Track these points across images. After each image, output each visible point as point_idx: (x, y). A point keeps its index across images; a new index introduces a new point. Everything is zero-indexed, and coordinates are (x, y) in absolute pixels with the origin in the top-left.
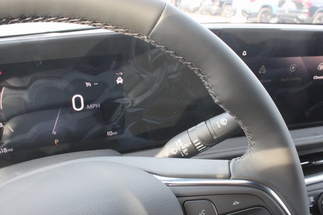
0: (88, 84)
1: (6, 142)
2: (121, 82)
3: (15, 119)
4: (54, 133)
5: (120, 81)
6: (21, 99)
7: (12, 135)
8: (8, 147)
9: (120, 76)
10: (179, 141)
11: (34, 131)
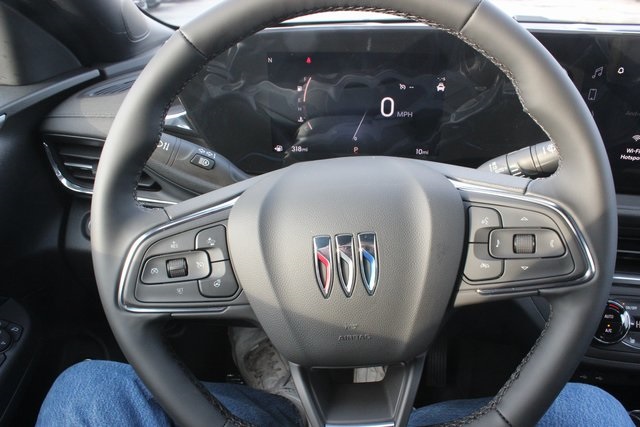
0: (402, 87)
1: (302, 139)
2: (443, 89)
3: (314, 120)
4: (355, 138)
5: (441, 88)
6: (326, 93)
7: (309, 134)
8: (303, 145)
9: (442, 81)
10: (494, 163)
11: (333, 133)
